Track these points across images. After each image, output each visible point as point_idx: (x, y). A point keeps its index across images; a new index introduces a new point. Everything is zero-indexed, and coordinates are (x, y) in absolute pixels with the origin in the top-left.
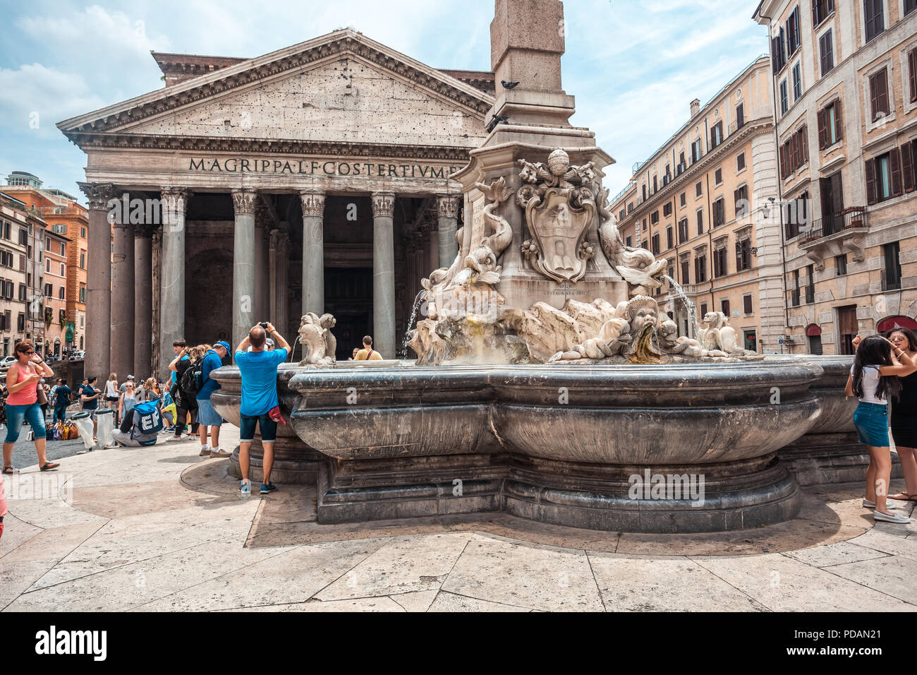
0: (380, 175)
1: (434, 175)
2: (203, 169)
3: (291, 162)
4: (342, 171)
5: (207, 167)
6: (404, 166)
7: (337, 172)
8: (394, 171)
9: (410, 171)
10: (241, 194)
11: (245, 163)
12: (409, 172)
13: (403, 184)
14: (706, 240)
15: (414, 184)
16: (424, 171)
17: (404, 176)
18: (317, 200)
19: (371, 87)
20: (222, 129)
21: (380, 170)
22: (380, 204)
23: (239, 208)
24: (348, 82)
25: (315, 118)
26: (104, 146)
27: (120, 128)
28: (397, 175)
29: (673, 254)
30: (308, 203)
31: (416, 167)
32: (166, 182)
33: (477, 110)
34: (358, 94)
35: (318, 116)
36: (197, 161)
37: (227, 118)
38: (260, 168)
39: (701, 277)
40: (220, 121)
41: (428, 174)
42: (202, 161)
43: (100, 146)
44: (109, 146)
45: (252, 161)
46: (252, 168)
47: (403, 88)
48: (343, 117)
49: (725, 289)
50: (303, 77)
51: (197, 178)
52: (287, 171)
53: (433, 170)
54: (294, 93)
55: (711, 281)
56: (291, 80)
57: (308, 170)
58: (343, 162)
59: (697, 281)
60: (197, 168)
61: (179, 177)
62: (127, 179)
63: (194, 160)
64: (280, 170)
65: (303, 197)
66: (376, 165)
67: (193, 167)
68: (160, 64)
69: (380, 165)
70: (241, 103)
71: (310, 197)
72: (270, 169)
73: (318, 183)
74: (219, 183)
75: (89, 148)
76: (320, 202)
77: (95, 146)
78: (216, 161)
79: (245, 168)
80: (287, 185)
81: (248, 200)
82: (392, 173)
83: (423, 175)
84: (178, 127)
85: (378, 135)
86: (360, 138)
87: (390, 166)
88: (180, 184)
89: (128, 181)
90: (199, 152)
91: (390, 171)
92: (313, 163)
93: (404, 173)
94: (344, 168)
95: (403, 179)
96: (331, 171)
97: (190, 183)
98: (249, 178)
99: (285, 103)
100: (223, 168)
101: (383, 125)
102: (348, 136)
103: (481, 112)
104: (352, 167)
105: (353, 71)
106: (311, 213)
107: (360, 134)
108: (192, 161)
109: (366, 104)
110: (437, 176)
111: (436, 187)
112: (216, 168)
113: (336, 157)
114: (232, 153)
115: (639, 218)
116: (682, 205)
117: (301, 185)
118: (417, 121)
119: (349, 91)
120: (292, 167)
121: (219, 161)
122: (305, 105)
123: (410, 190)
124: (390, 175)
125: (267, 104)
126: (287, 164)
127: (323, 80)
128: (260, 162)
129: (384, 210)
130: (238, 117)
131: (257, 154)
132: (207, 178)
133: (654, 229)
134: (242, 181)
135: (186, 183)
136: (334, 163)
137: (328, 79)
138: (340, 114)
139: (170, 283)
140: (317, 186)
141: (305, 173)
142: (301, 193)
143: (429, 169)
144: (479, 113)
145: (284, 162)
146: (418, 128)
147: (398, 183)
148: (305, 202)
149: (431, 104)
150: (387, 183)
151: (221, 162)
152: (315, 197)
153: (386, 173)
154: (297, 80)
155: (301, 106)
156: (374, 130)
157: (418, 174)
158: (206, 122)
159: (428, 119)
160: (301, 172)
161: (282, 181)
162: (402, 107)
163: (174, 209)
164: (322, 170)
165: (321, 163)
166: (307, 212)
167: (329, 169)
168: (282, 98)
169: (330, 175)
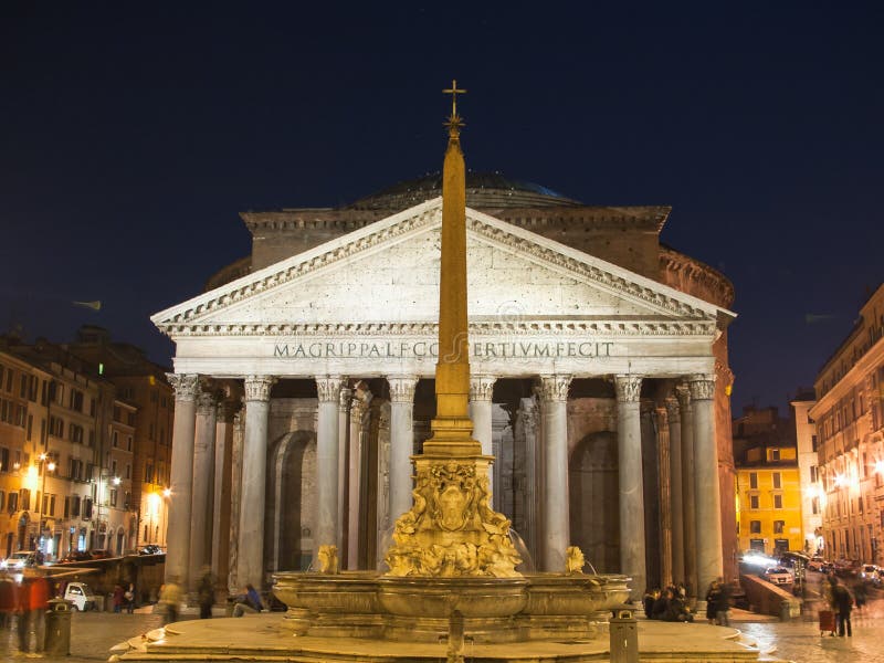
0: (476, 355)
1: (538, 354)
2: (288, 354)
3: (379, 344)
4: (434, 353)
5: (292, 352)
6: (503, 344)
7: (428, 353)
9: (511, 349)
10: (325, 381)
11: (330, 347)
12: (509, 351)
13: (502, 364)
15: (515, 363)
16: (526, 349)
17: (504, 355)
18: (406, 385)
20: (308, 311)
21: (476, 350)
22: (475, 387)
23: (323, 395)
25: (405, 295)
26: (192, 334)
27: (208, 316)
28: (496, 356)
30: (397, 389)
31: (518, 346)
32: (250, 370)
35: (407, 292)
36: (281, 348)
37: (313, 299)
38: (346, 351)
40: (305, 303)
41: (532, 352)
42: (286, 346)
43: (188, 334)
44: (197, 335)
45: (338, 346)
46: (338, 352)
47: (503, 256)
48: (435, 292)
50: (393, 250)
51: (282, 364)
52: (374, 353)
53: (536, 347)
54: (383, 270)
56: (380, 255)
57: (398, 353)
58: (435, 342)
60: (281, 354)
61: (263, 364)
62: (213, 368)
63: (279, 345)
64: (366, 353)
65: (390, 382)
66: (472, 344)
67: (278, 353)
69: (476, 344)
70: (328, 282)
71: (399, 382)
72: (358, 351)
73: (407, 366)
74: (303, 369)
76: (410, 386)
77: (184, 335)
78: (301, 346)
79: (330, 353)
80: (374, 370)
81: (333, 386)
82: (490, 352)
83: (526, 354)
84: (264, 311)
87: (487, 344)
88: (264, 371)
89: (214, 370)
90: (284, 337)
91: (487, 349)
92: (402, 344)
93: (504, 351)
94: (436, 348)
95: (502, 359)
96: (423, 353)
97: (275, 370)
98: (334, 363)
99: (374, 280)
100: (307, 353)
101: (480, 299)
106: (400, 399)
108: (277, 347)
110: (541, 354)
111: (540, 365)
112: (300, 354)
113: (427, 337)
114: (318, 337)
117: (387, 368)
118: (519, 292)
120: (379, 349)
121: (304, 346)
122: (394, 282)
123: (510, 371)
124: (487, 355)
125: (355, 283)
126: (375, 345)
127: (414, 253)
128: (346, 345)
129: (480, 394)
130: (324, 298)
131: (343, 337)
132: (291, 365)
134: (327, 367)
135: (270, 370)
136: (425, 344)
137: (421, 251)
138: (433, 288)
139: (251, 477)
140: (406, 370)
141: (393, 356)
142: (389, 377)
143: (533, 347)
145: (371, 343)
147: (497, 364)
148: (393, 387)
149: (536, 272)
150: (484, 364)
151: (306, 346)
152: (404, 382)
153: (484, 353)
154: (386, 254)
155: (390, 282)
157: (519, 352)
158: (292, 305)
159: (531, 288)
160: (389, 354)
161: (369, 365)
162: (502, 278)
163: (257, 398)
164: (412, 352)
165: (412, 344)
166: (394, 399)
167: (420, 349)
168: (370, 275)
169: (420, 357)
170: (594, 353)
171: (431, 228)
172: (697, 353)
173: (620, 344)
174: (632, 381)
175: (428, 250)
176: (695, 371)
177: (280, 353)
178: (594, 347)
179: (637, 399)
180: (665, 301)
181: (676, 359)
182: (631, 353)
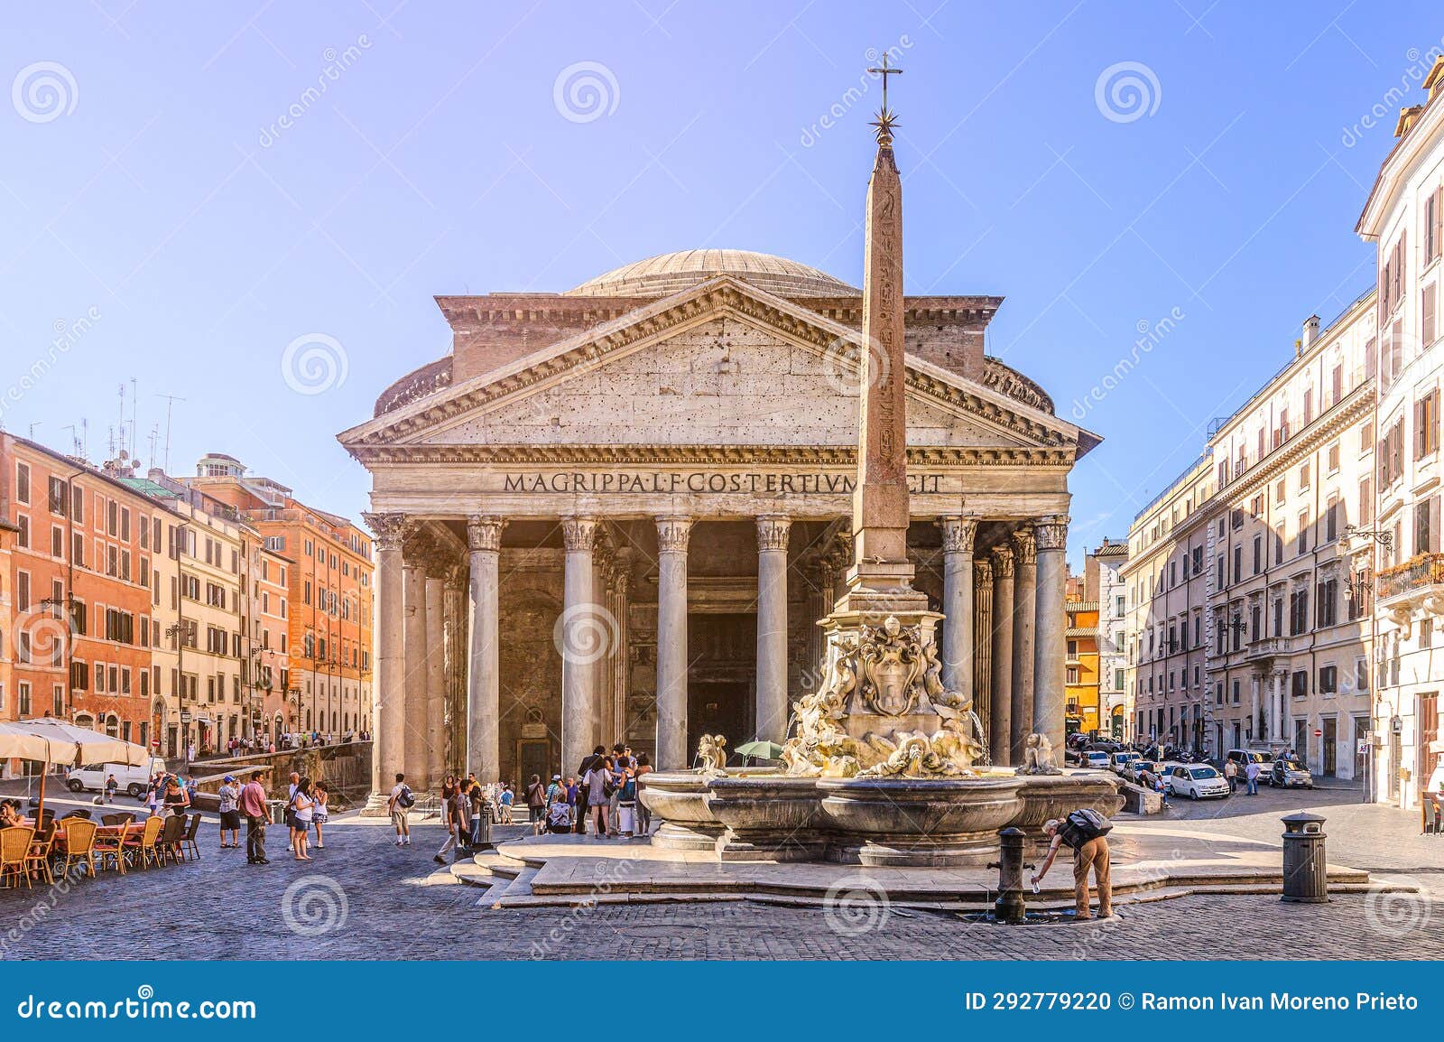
0: (768, 490)
1: (848, 488)
2: (523, 489)
3: (644, 475)
4: (714, 487)
5: (528, 486)
6: (804, 476)
7: (707, 487)
8: (789, 484)
9: (814, 483)
10: (574, 523)
11: (579, 479)
12: (811, 485)
13: (802, 503)
14: (1309, 564)
15: (818, 502)
16: (832, 483)
17: (804, 491)
18: (679, 529)
19: (757, 358)
20: (548, 430)
21: (769, 483)
22: (767, 532)
23: (571, 543)
24: (724, 353)
25: (677, 409)
26: (393, 462)
27: (414, 435)
28: (794, 491)
29: (1260, 584)
30: (666, 533)
31: (822, 477)
32: (473, 509)
33: (916, 387)
34: (739, 371)
35: (680, 406)
36: (515, 478)
37: (555, 415)
38: (599, 486)
39: (1298, 627)
40: (542, 419)
41: (839, 487)
42: (521, 478)
43: (388, 461)
44: (399, 462)
45: (588, 475)
46: (589, 486)
47: (805, 358)
48: (716, 406)
49: (1332, 647)
50: (660, 348)
51: (515, 502)
52: (637, 487)
53: (846, 479)
54: (648, 374)
55: (1313, 634)
56: (643, 354)
57: (667, 487)
58: (716, 472)
59: (1293, 632)
60: (514, 487)
61: (491, 502)
62: (424, 506)
63: (511, 476)
64: (627, 487)
65: (658, 525)
66: (764, 476)
67: (509, 487)
68: (446, 312)
69: (768, 476)
70: (574, 392)
71: (669, 525)
72: (614, 486)
73: (680, 505)
74: (545, 509)
75: (375, 465)
76: (683, 531)
77: (382, 462)
78: (540, 477)
79: (579, 486)
80: (637, 510)
81: (582, 532)
82: (786, 487)
83: (832, 489)
84: (489, 430)
85: (768, 432)
86: (742, 437)
87: (783, 476)
88: (494, 510)
89: (425, 509)
90: (518, 465)
91: (783, 483)
92: (673, 475)
93: (804, 485)
94: (717, 481)
95: (802, 496)
96: (700, 487)
97: (506, 509)
98: (584, 500)
99: (635, 389)
100: (549, 486)
101: (774, 415)
102: (723, 435)
103: (921, 389)
104: (728, 480)
105: (731, 337)
106: (671, 547)
107: (741, 431)
108: (508, 478)
109: (749, 387)
110: (853, 489)
112: (540, 488)
113: (706, 466)
114: (562, 465)
115: (1214, 517)
116: (1278, 501)
117: (656, 507)
118: (825, 405)
119: (725, 367)
120: (643, 482)
121: (544, 477)
122: (663, 392)
123: (812, 512)
124: (783, 490)
125: (609, 392)
126: (638, 477)
127: (687, 352)
128: (599, 477)
129: (774, 541)
130: (569, 412)
131: (596, 465)
132: (528, 502)
133: (1236, 538)
134: (575, 505)
135: (500, 509)
136: (703, 475)
137: (697, 349)
138: (713, 401)
140: (680, 509)
141: (662, 491)
142: (657, 519)
143: (841, 480)
144: (918, 391)
145: (632, 474)
146: (827, 418)
147: (796, 502)
148: (663, 533)
150: (779, 502)
151: (547, 478)
152: (676, 525)
153: (778, 486)
154: (651, 354)
155: (657, 391)
156: (762, 424)
157: (824, 487)
158: (526, 422)
159: (840, 404)
160: (656, 489)
161: (630, 504)
162: (802, 388)
163: (483, 546)
164: (686, 486)
165: (685, 475)
166: (664, 547)
167: (696, 483)
168: (630, 382)
169: (697, 492)
170: (919, 488)
171: (711, 318)
172: (1048, 488)
173: (953, 476)
174: (966, 524)
175: (707, 348)
176: (1043, 511)
177: (511, 488)
178: (919, 480)
179: (971, 547)
180: (1013, 421)
181: (1021, 496)
182: (967, 489)
